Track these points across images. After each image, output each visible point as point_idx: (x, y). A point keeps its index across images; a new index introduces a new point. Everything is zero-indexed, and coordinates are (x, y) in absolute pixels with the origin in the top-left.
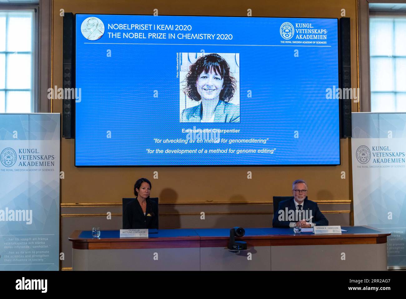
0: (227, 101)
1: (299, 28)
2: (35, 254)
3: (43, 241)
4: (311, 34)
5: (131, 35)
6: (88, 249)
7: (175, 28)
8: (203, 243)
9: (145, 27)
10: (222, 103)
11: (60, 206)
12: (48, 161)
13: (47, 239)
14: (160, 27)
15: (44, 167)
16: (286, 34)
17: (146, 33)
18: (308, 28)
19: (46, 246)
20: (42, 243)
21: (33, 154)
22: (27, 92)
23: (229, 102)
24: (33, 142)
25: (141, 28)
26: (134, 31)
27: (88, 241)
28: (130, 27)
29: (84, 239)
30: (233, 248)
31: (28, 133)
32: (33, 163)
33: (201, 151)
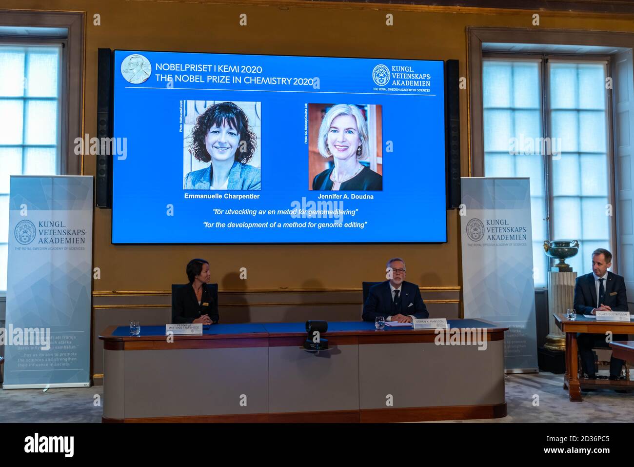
0: (245, 162)
1: (397, 72)
2: (59, 357)
3: (69, 340)
4: (411, 80)
5: (185, 78)
6: (123, 349)
7: (241, 69)
8: (273, 341)
9: (203, 68)
10: (238, 165)
11: (92, 294)
12: (77, 236)
13: (75, 338)
14: (222, 68)
15: (72, 245)
16: (380, 79)
17: (204, 75)
18: (407, 73)
19: (73, 347)
20: (68, 342)
21: (58, 228)
22: (51, 149)
23: (247, 164)
24: (57, 212)
25: (198, 69)
26: (189, 72)
27: (124, 339)
28: (184, 68)
29: (119, 337)
30: (310, 348)
31: (51, 201)
32: (57, 240)
33: (273, 225)
